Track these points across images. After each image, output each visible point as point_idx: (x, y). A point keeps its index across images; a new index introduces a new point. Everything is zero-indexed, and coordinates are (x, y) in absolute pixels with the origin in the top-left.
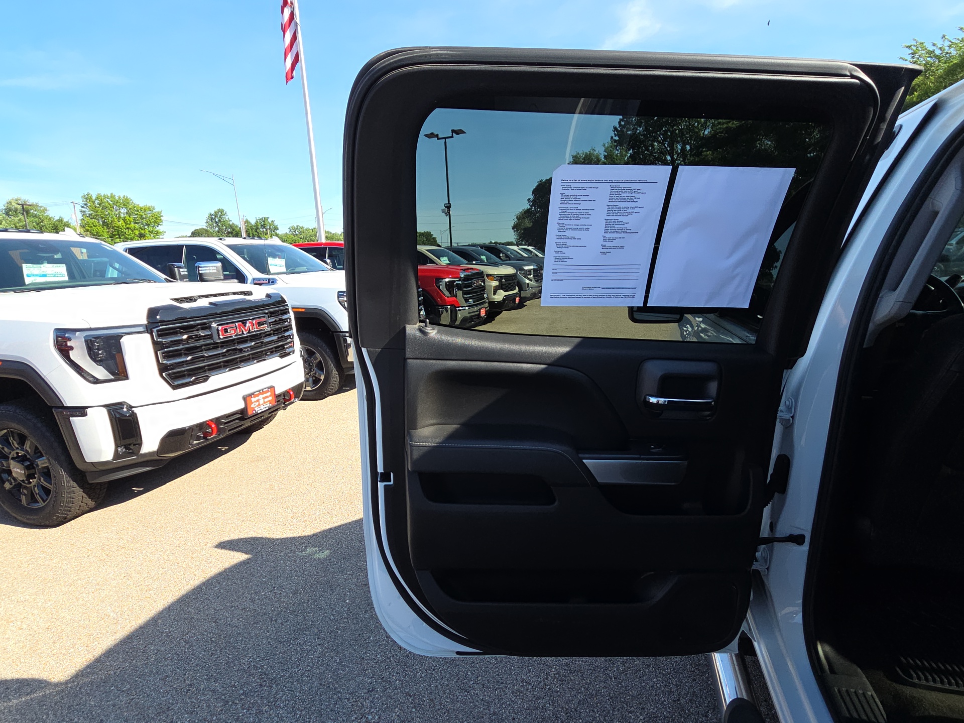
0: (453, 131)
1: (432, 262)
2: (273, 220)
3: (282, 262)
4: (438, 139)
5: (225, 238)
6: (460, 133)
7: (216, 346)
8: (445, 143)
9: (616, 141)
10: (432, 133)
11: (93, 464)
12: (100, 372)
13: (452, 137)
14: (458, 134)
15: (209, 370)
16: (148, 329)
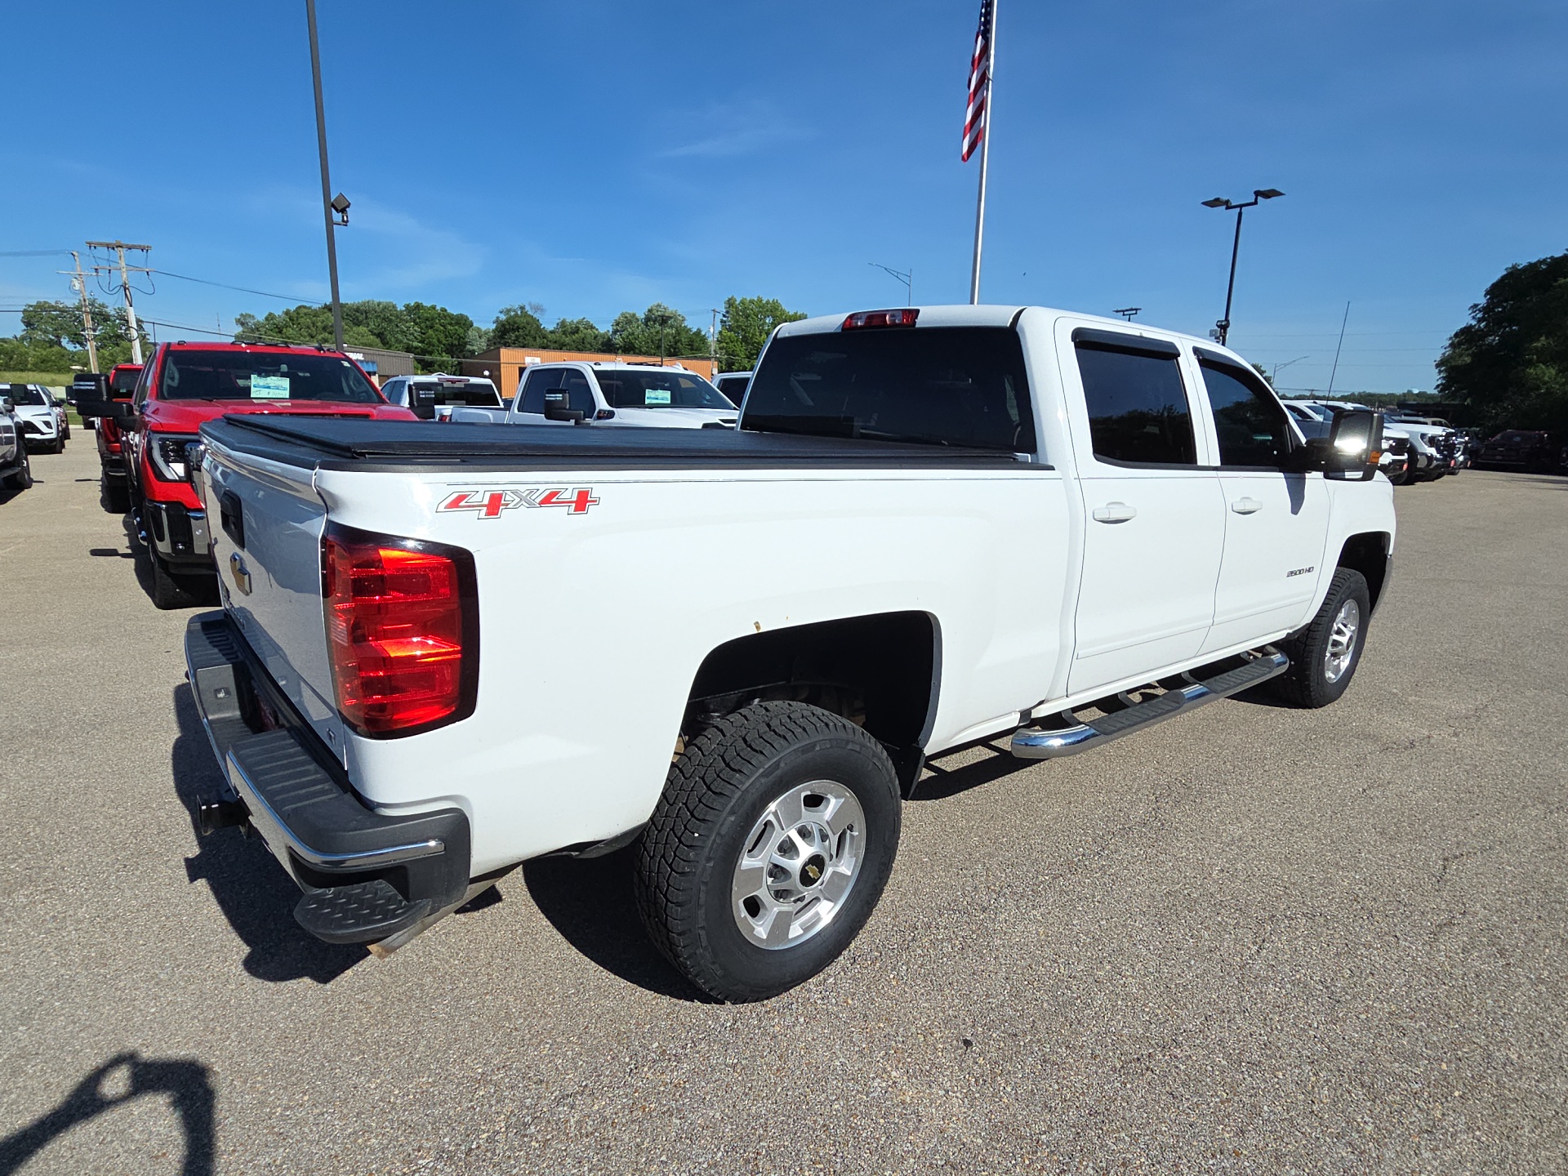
0: (1257, 193)
4: (1228, 208)
8: (1240, 214)
10: (1217, 200)
13: (1256, 203)
14: (1267, 197)
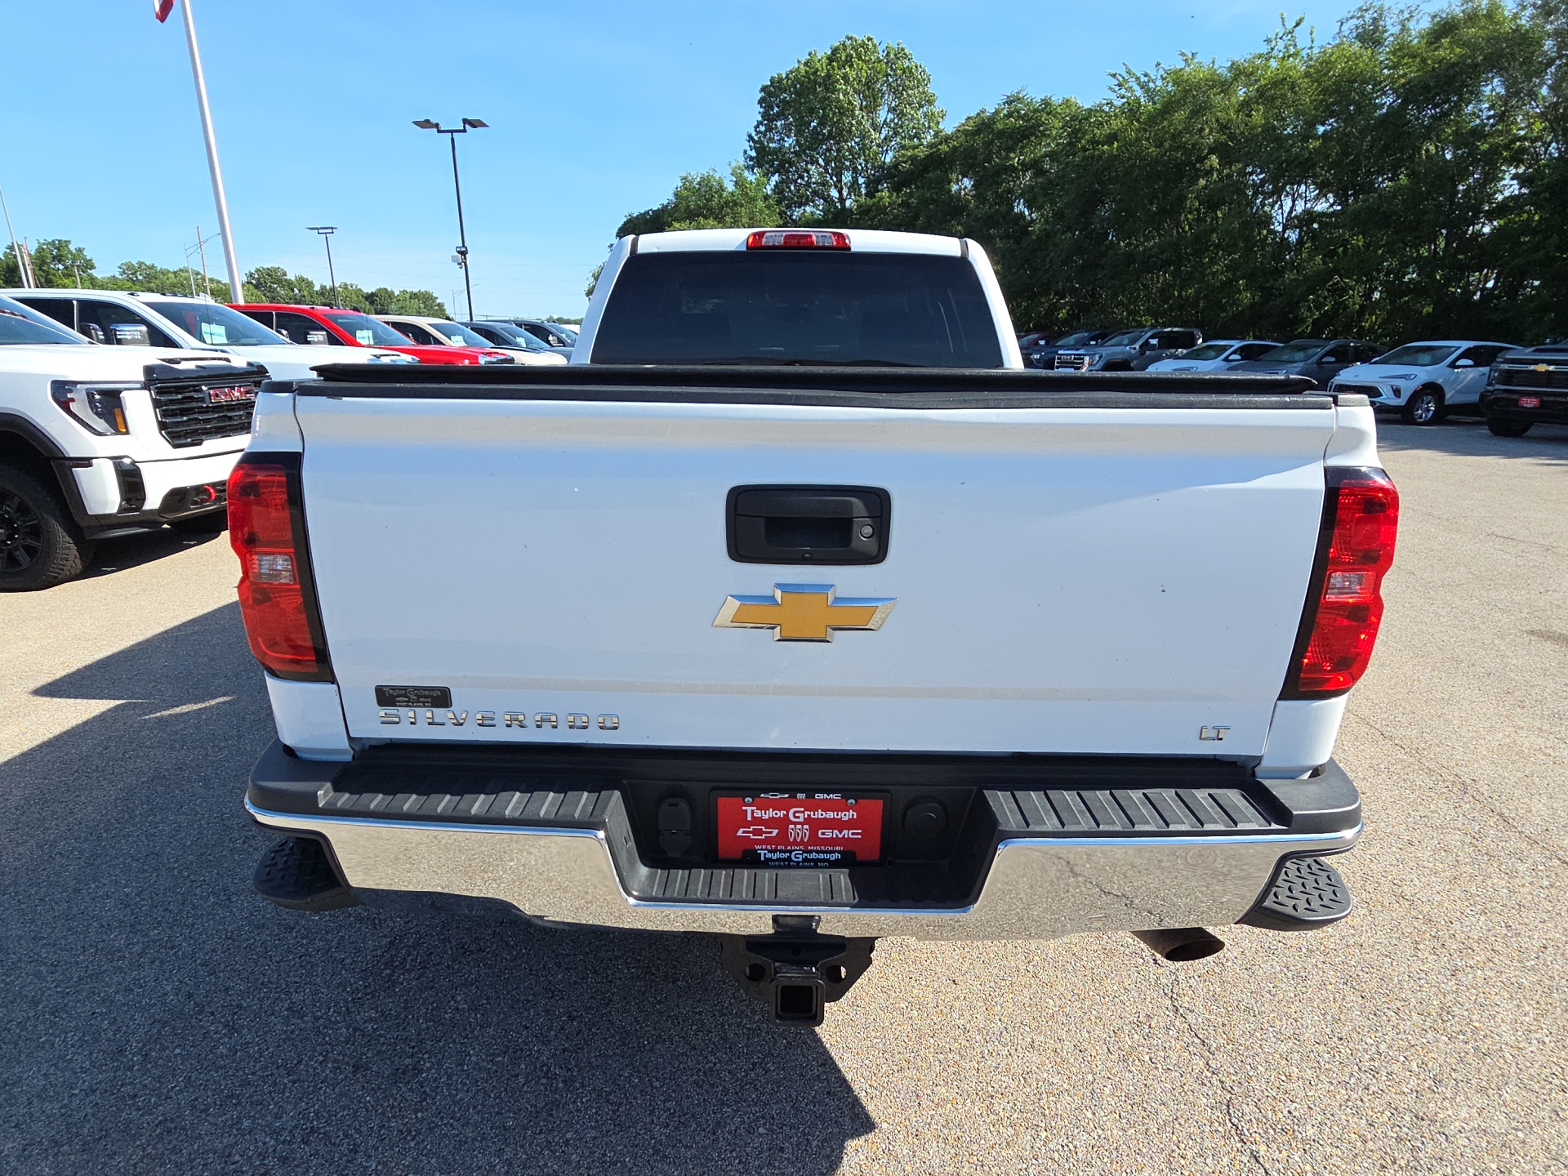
0: (465, 121)
1: (438, 342)
2: (81, 247)
3: (221, 330)
4: (439, 131)
5: (139, 293)
6: (475, 124)
7: (207, 410)
8: (453, 140)
9: (751, 158)
10: (427, 121)
11: (97, 517)
12: (100, 424)
13: (464, 131)
14: (474, 126)
15: (204, 434)
16: (146, 386)
